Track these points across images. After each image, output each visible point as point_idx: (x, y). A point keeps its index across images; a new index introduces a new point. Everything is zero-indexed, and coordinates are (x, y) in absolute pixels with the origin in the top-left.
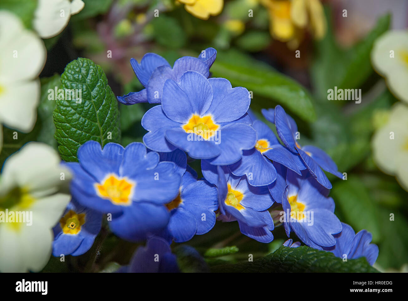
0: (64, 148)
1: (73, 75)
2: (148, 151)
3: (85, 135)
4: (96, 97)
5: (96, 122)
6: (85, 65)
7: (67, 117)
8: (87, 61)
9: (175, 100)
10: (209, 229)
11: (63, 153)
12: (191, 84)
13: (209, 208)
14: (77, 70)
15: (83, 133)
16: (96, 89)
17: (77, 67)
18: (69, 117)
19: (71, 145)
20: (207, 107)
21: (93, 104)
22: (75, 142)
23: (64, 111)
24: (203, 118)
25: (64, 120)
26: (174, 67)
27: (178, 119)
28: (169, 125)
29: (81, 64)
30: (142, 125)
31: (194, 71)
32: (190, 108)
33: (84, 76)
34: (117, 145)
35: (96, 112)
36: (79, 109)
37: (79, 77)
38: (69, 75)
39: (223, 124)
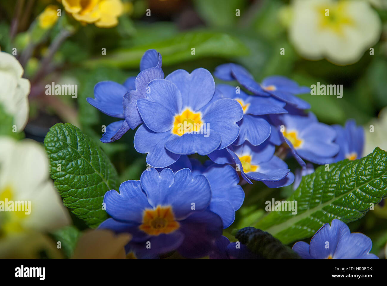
0: (80, 210)
1: (54, 146)
2: (159, 170)
3: (92, 189)
4: (83, 152)
5: (94, 172)
6: (59, 132)
7: (69, 184)
8: (58, 127)
9: (154, 115)
10: (242, 200)
11: (80, 214)
12: (156, 92)
13: (232, 184)
14: (56, 139)
15: (89, 188)
16: (79, 144)
17: (54, 137)
18: (72, 182)
19: (84, 204)
20: (180, 103)
21: (84, 159)
22: (86, 199)
23: (64, 180)
24: (182, 114)
25: (68, 188)
26: (136, 88)
27: (165, 128)
28: (161, 138)
29: (55, 132)
30: (138, 152)
31: (153, 80)
32: (170, 113)
33: (64, 141)
34: (129, 181)
35: (90, 164)
36: (76, 171)
37: (60, 144)
38: (52, 148)
39: (203, 110)
